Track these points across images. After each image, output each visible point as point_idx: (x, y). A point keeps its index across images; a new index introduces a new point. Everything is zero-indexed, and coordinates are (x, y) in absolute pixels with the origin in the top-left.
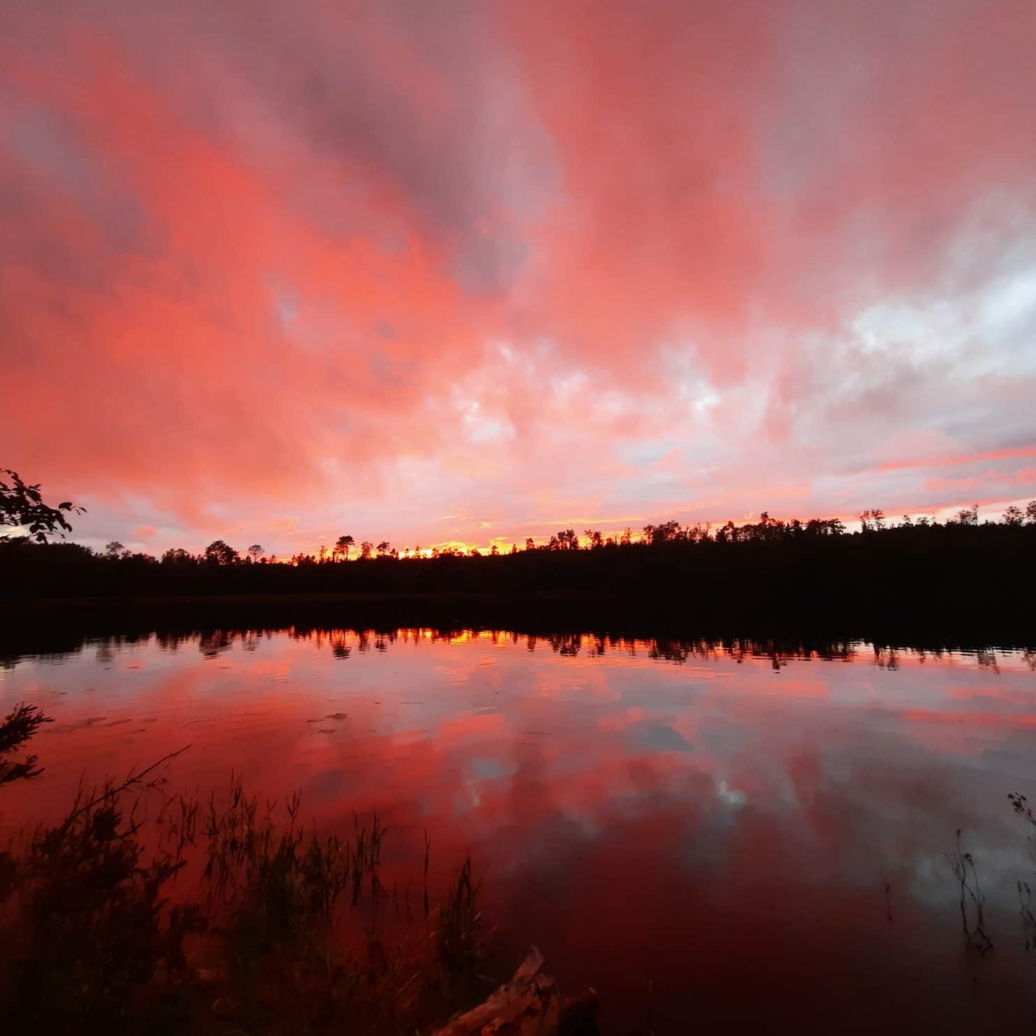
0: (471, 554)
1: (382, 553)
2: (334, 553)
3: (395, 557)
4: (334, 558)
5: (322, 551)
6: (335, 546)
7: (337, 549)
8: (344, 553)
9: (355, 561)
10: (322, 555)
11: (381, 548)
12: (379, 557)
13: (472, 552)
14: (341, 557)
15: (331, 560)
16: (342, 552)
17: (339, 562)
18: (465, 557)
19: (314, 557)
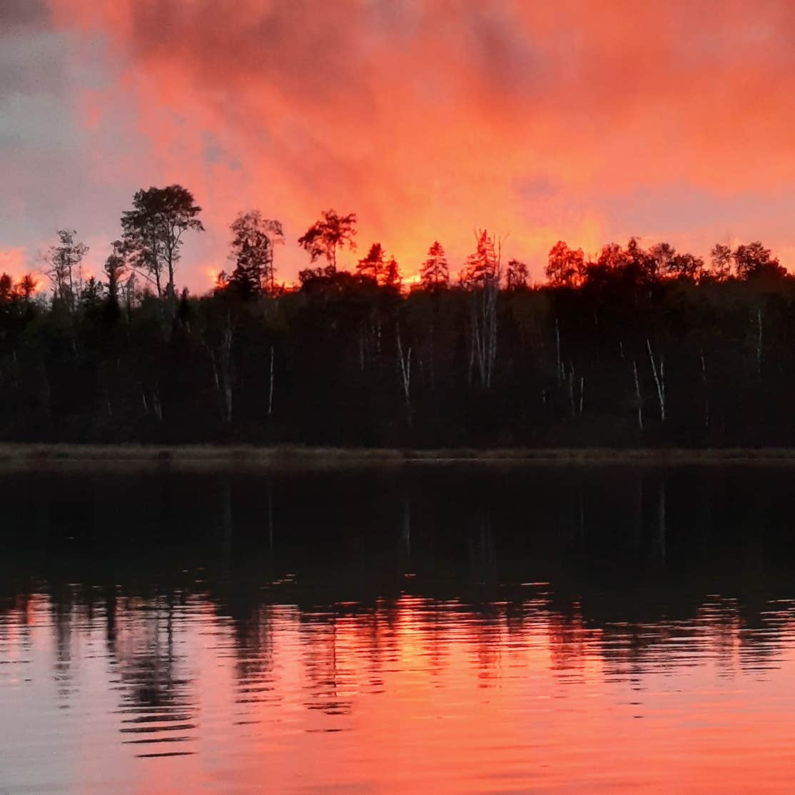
0: (733, 269)
1: (322, 262)
2: (113, 266)
3: (381, 278)
4: (113, 286)
5: (65, 258)
6: (119, 233)
7: (127, 247)
8: (155, 266)
9: (205, 300)
10: (61, 275)
11: (319, 242)
12: (309, 279)
13: (741, 254)
14: (144, 279)
15: (103, 292)
16: (149, 260)
17: (136, 303)
18: (707, 279)
19: (28, 284)
